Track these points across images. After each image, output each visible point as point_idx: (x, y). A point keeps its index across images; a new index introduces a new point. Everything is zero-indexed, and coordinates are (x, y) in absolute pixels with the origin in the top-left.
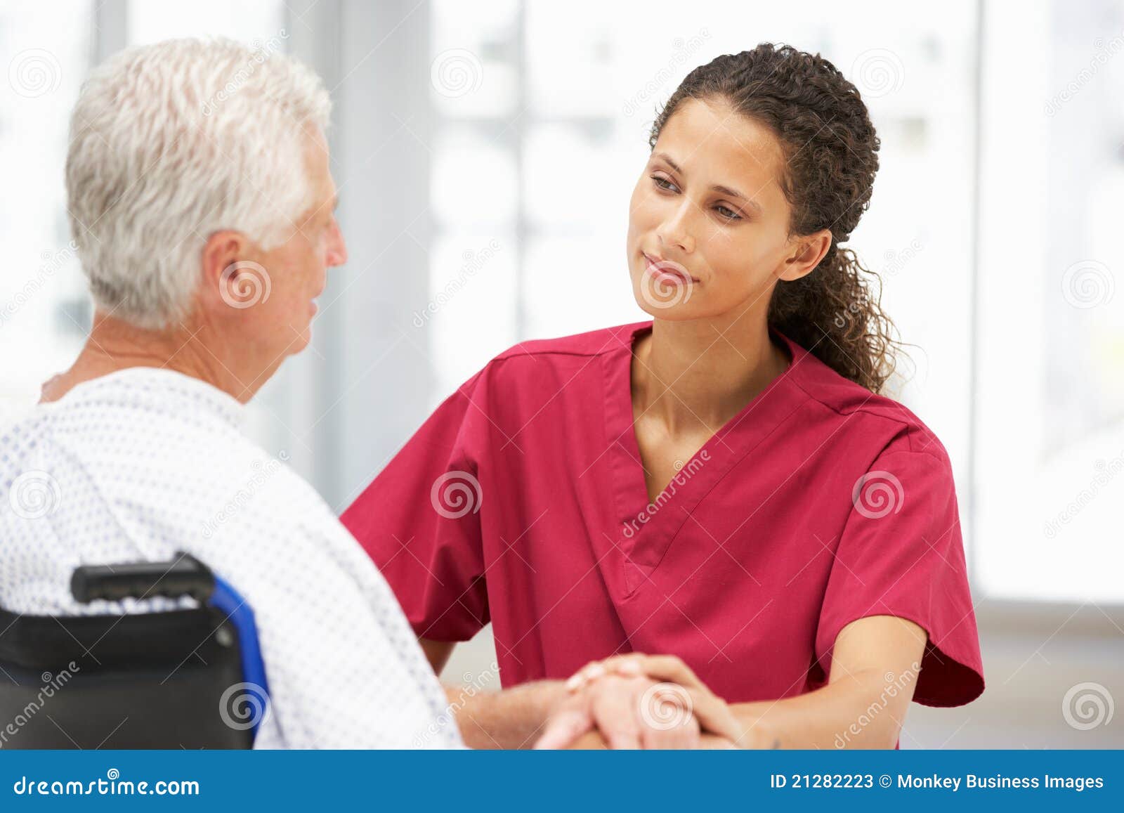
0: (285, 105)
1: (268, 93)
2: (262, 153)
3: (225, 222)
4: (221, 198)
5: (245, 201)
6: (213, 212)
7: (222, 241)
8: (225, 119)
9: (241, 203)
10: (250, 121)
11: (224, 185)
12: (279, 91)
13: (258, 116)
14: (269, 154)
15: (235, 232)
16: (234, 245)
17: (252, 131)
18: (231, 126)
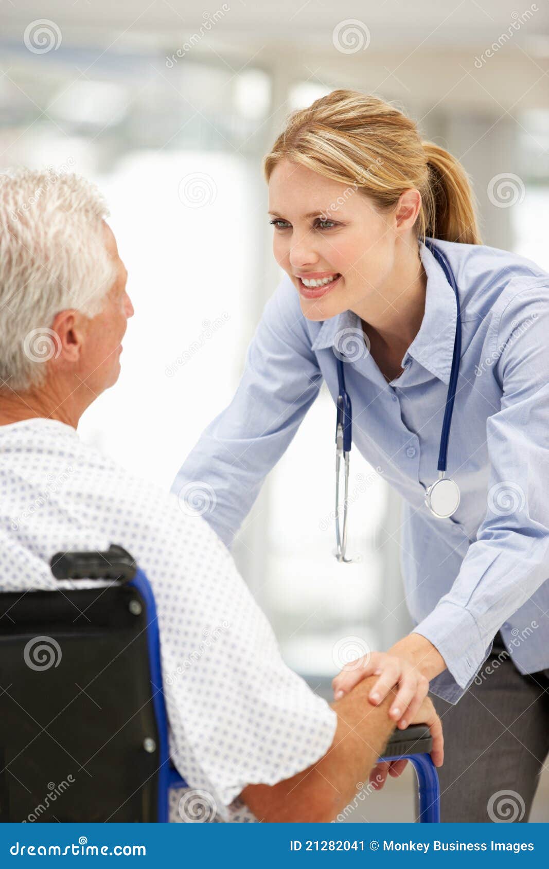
0: (87, 211)
1: (75, 206)
2: (80, 250)
3: (64, 305)
4: (59, 289)
5: (75, 287)
6: (55, 301)
7: (63, 319)
8: (52, 231)
9: (73, 289)
10: (69, 230)
11: (59, 278)
12: (80, 202)
13: (73, 225)
14: (85, 250)
15: (72, 310)
16: (71, 318)
17: (70, 236)
18: (57, 235)
